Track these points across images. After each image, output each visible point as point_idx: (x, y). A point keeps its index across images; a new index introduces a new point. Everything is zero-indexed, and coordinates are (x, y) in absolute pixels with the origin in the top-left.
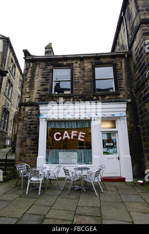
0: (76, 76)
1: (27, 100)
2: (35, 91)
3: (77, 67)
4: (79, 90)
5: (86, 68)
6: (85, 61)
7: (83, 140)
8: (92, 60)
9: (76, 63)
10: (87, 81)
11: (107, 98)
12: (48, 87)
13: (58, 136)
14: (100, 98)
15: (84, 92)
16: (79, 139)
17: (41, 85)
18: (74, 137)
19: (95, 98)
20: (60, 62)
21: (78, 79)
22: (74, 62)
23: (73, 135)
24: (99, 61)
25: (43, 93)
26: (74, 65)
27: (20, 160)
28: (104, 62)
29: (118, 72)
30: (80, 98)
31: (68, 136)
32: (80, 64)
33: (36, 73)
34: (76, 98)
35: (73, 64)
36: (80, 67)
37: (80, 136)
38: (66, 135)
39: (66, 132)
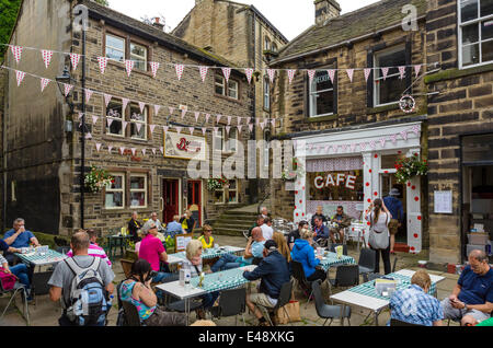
0: (342, 81)
1: (278, 130)
2: (286, 115)
3: (343, 64)
4: (345, 107)
5: (357, 63)
6: (357, 48)
7: (352, 187)
8: (367, 44)
9: (342, 55)
10: (358, 89)
11: (390, 115)
12: (302, 107)
13: (319, 182)
14: (378, 116)
15: (353, 110)
16: (347, 185)
17: (294, 105)
18: (340, 182)
19: (370, 118)
20: (317, 60)
21: (344, 88)
22: (337, 55)
23: (338, 180)
24: (381, 42)
25: (297, 118)
26: (339, 60)
27: (276, 214)
28: (388, 44)
29: (414, 58)
30: (346, 121)
31: (332, 182)
32: (348, 58)
33: (286, 86)
34: (341, 122)
35: (336, 59)
36: (347, 63)
37: (348, 181)
38: (330, 180)
39: (330, 176)
